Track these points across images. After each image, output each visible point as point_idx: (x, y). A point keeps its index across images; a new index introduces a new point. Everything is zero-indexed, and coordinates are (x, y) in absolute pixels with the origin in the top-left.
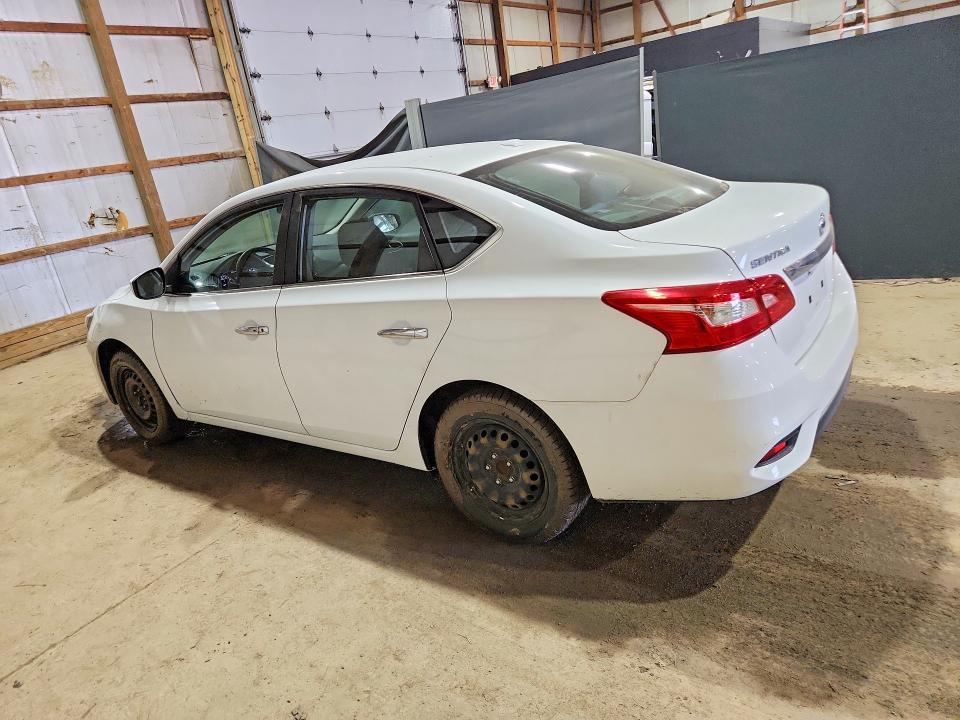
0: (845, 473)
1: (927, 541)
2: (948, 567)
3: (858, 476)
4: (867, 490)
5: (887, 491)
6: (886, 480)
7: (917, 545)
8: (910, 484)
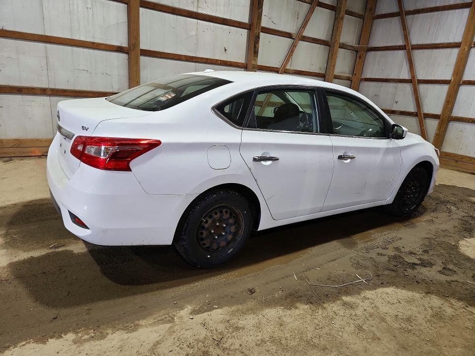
0: (57, 250)
1: (12, 237)
2: (2, 232)
3: (50, 251)
4: (43, 247)
5: (33, 249)
6: (37, 253)
7: (15, 235)
8: (23, 256)
